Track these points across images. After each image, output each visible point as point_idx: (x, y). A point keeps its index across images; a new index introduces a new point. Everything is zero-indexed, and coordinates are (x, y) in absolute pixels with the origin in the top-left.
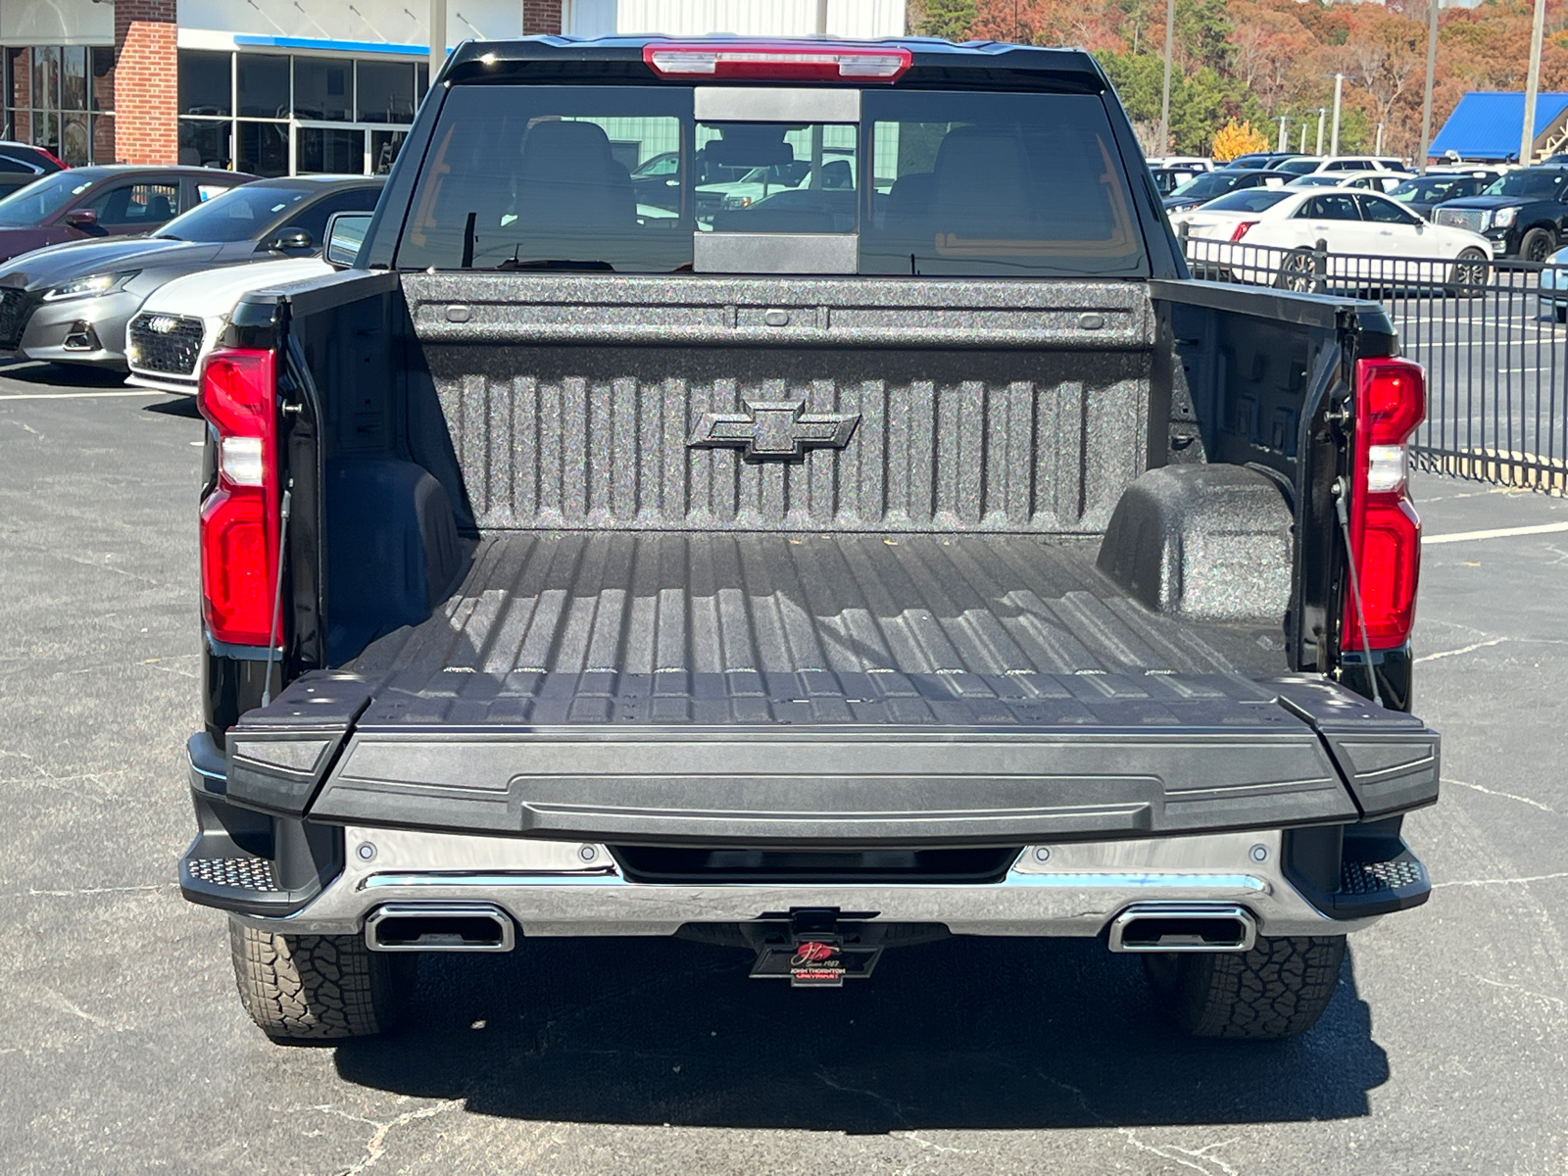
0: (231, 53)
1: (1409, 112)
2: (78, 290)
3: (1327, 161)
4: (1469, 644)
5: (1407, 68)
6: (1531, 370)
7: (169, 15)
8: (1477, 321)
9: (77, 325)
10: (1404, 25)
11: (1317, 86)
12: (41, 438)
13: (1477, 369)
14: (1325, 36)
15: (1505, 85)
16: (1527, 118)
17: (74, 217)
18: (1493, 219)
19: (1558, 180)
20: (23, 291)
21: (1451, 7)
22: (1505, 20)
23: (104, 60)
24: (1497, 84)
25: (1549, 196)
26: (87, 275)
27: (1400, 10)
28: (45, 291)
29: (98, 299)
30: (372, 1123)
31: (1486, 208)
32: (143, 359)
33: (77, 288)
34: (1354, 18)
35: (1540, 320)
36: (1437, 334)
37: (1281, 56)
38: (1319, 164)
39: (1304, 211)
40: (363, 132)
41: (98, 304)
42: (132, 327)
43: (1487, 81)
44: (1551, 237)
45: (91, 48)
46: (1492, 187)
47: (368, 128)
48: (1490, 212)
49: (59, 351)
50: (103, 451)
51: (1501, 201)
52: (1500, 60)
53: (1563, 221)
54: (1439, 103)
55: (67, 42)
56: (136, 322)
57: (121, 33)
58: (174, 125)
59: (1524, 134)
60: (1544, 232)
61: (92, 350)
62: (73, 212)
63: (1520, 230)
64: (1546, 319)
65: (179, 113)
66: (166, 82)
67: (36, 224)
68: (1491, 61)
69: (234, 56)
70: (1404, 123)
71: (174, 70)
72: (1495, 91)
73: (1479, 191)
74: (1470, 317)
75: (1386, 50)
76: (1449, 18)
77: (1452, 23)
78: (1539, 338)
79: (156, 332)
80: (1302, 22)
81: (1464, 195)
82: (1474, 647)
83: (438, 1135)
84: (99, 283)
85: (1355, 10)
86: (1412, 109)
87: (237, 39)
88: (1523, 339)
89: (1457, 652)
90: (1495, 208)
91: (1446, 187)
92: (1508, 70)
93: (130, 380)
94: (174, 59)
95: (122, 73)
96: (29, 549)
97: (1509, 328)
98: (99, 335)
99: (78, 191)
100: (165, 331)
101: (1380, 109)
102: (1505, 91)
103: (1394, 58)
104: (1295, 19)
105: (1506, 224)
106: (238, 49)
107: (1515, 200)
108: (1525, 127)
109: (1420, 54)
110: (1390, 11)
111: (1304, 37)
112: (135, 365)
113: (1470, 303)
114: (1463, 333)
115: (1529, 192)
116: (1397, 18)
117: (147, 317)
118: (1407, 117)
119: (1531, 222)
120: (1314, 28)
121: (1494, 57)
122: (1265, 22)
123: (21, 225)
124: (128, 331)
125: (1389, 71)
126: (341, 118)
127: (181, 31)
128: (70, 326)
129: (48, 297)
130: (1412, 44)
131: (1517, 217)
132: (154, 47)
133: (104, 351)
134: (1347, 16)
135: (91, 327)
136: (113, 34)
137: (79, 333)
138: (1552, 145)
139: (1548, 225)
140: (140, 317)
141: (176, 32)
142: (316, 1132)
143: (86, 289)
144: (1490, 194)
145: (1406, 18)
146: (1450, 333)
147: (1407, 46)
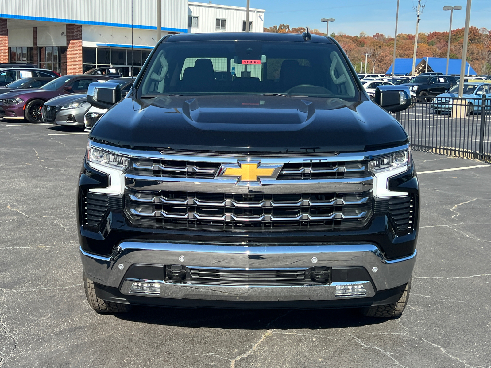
0: (96, 48)
1: (379, 63)
2: (70, 107)
3: (367, 75)
4: (469, 200)
5: (379, 53)
6: (439, 126)
7: (80, 38)
8: (417, 114)
9: (70, 116)
10: (378, 42)
11: (357, 57)
12: (64, 145)
13: (424, 126)
14: (359, 45)
15: (403, 57)
16: (413, 64)
17: (66, 88)
18: (412, 89)
19: (428, 79)
20: (56, 107)
21: (389, 38)
22: (403, 41)
23: (63, 50)
24: (401, 57)
25: (426, 83)
26: (72, 103)
27: (377, 38)
28: (62, 107)
29: (75, 109)
30: (229, 359)
31: (411, 86)
32: (89, 124)
33: (70, 106)
34: (365, 41)
35: (430, 114)
36: (407, 117)
37: (349, 50)
38: (365, 76)
39: (370, 87)
40: (129, 68)
41: (76, 110)
42: (86, 116)
43: (399, 56)
44: (427, 93)
45: (61, 47)
46: (412, 81)
47: (130, 67)
48: (412, 87)
49: (65, 123)
50: (82, 149)
51: (414, 84)
52: (402, 51)
53: (430, 89)
54: (387, 61)
55: (54, 45)
56: (87, 115)
57: (68, 43)
58: (82, 66)
59: (413, 69)
60: (425, 92)
61: (74, 122)
62: (66, 87)
63: (419, 92)
64: (432, 113)
65: (83, 63)
66: (80, 56)
67: (56, 90)
68: (399, 51)
69: (96, 49)
70: (378, 67)
71: (81, 52)
72: (401, 58)
73: (408, 82)
74: (416, 113)
75: (374, 49)
76: (389, 41)
77: (390, 42)
78: (433, 118)
79: (93, 117)
80: (353, 41)
81: (404, 83)
82: (470, 201)
83: (251, 364)
84: (76, 105)
85: (366, 38)
86: (380, 63)
87: (97, 44)
88: (430, 119)
89: (466, 202)
90: (413, 86)
91: (400, 81)
92: (404, 53)
93: (85, 130)
94: (81, 50)
95: (68, 53)
96: (70, 176)
97: (426, 116)
98: (76, 118)
99: (67, 81)
100: (95, 117)
101: (372, 63)
102: (403, 58)
103: (376, 50)
104: (351, 41)
105: (416, 90)
106: (97, 47)
107: (417, 84)
108: (413, 67)
109: (382, 49)
110: (374, 39)
111: (354, 45)
112: (87, 126)
113: (412, 109)
114: (414, 117)
115: (421, 82)
116: (376, 41)
117: (90, 113)
118: (379, 65)
119: (422, 90)
120: (356, 43)
121: (400, 50)
122: (344, 42)
123: (51, 90)
124: (85, 117)
125: (374, 53)
126: (123, 64)
127: (83, 42)
128: (68, 116)
129: (62, 108)
130: (380, 47)
131: (418, 88)
132: (77, 46)
133: (77, 122)
134: (364, 40)
135: (74, 116)
136: (66, 43)
137: (71, 118)
138: (417, 71)
139: (426, 90)
140: (88, 113)
141: (82, 43)
142: (213, 363)
143: (72, 106)
144: (411, 83)
145: (378, 41)
146: (410, 117)
147: (379, 48)
